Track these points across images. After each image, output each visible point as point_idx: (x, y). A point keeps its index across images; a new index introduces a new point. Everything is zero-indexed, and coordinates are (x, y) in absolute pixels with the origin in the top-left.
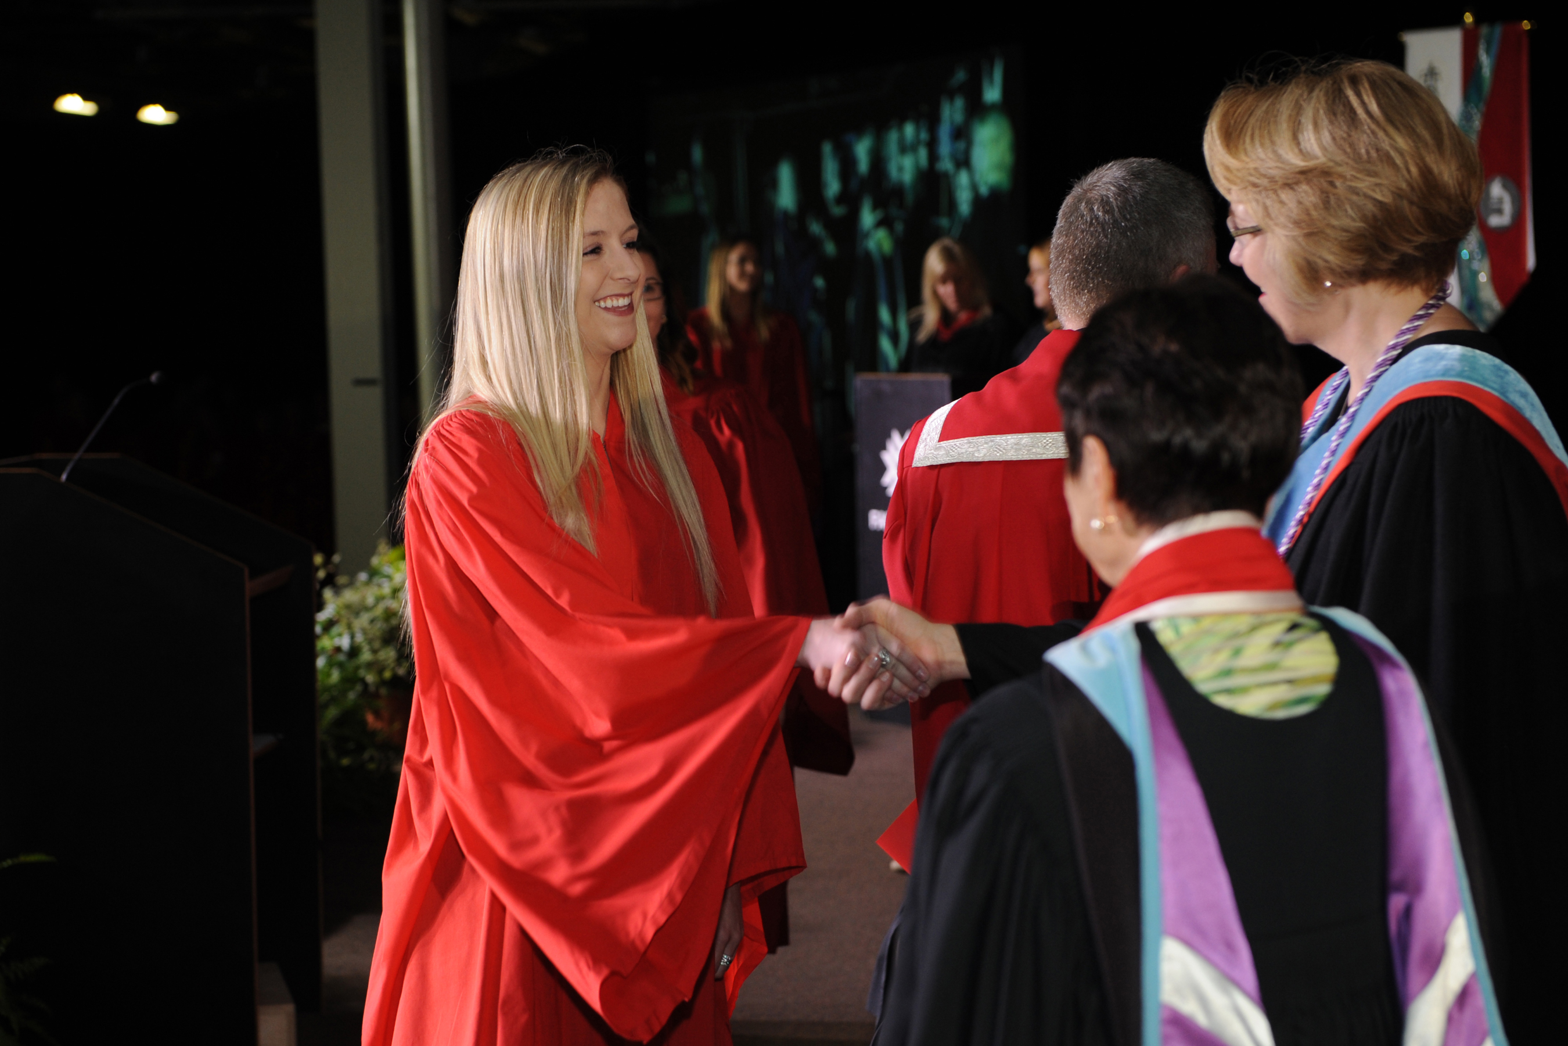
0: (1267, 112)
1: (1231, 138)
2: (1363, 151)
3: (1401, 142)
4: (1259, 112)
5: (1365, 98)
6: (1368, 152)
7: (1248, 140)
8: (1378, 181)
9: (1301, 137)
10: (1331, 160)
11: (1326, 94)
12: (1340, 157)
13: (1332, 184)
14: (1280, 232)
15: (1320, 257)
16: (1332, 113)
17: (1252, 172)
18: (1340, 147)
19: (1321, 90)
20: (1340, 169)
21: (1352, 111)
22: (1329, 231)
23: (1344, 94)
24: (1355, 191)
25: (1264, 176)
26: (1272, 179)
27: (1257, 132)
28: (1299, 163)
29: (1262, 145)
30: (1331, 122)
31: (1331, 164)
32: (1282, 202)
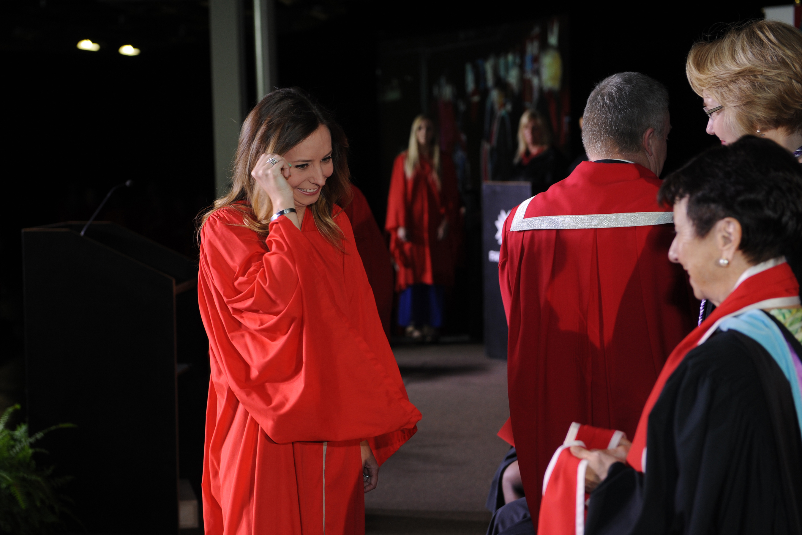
0: (717, 49)
1: (700, 66)
2: (769, 58)
3: (789, 53)
4: (713, 51)
5: (767, 33)
6: (772, 58)
7: (709, 64)
8: (780, 71)
9: (736, 57)
10: (753, 65)
11: (747, 35)
12: (758, 63)
13: (755, 76)
14: (731, 105)
15: (754, 115)
16: (751, 43)
17: (714, 78)
18: (758, 58)
19: (744, 34)
20: (758, 68)
21: (761, 40)
22: (757, 100)
23: (756, 33)
24: (768, 78)
25: (720, 79)
26: (724, 79)
27: (713, 59)
28: (737, 69)
29: (717, 64)
30: (751, 47)
31: (754, 67)
32: (730, 90)
